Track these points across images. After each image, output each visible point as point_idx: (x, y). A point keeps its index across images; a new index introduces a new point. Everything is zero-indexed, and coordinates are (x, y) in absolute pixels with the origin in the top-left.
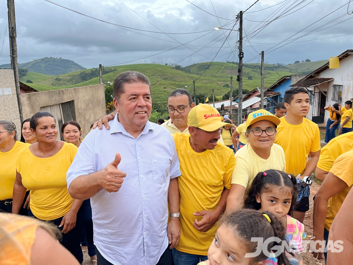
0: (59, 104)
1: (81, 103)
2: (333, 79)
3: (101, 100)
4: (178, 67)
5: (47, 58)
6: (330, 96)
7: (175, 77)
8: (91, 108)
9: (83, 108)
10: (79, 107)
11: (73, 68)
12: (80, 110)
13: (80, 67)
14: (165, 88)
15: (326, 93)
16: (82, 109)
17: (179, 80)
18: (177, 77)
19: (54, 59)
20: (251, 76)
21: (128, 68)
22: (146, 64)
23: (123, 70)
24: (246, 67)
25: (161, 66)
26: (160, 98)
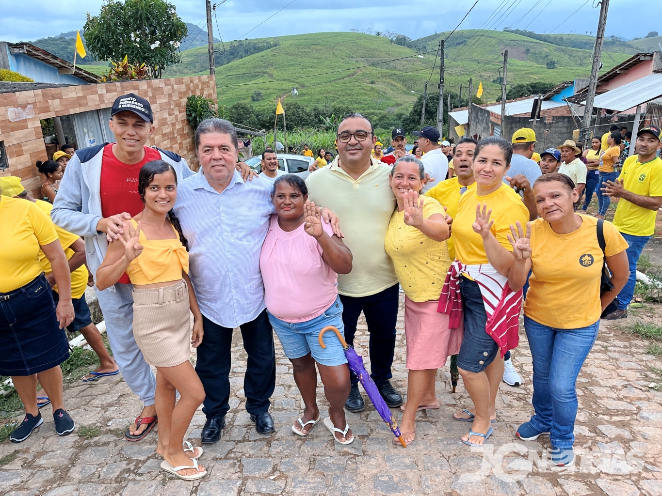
4: (401, 39)
7: (393, 60)
11: (197, 40)
14: (373, 83)
17: (403, 66)
20: (554, 60)
21: (302, 40)
22: (337, 33)
23: (291, 45)
24: (545, 41)
25: (368, 38)
26: (361, 103)
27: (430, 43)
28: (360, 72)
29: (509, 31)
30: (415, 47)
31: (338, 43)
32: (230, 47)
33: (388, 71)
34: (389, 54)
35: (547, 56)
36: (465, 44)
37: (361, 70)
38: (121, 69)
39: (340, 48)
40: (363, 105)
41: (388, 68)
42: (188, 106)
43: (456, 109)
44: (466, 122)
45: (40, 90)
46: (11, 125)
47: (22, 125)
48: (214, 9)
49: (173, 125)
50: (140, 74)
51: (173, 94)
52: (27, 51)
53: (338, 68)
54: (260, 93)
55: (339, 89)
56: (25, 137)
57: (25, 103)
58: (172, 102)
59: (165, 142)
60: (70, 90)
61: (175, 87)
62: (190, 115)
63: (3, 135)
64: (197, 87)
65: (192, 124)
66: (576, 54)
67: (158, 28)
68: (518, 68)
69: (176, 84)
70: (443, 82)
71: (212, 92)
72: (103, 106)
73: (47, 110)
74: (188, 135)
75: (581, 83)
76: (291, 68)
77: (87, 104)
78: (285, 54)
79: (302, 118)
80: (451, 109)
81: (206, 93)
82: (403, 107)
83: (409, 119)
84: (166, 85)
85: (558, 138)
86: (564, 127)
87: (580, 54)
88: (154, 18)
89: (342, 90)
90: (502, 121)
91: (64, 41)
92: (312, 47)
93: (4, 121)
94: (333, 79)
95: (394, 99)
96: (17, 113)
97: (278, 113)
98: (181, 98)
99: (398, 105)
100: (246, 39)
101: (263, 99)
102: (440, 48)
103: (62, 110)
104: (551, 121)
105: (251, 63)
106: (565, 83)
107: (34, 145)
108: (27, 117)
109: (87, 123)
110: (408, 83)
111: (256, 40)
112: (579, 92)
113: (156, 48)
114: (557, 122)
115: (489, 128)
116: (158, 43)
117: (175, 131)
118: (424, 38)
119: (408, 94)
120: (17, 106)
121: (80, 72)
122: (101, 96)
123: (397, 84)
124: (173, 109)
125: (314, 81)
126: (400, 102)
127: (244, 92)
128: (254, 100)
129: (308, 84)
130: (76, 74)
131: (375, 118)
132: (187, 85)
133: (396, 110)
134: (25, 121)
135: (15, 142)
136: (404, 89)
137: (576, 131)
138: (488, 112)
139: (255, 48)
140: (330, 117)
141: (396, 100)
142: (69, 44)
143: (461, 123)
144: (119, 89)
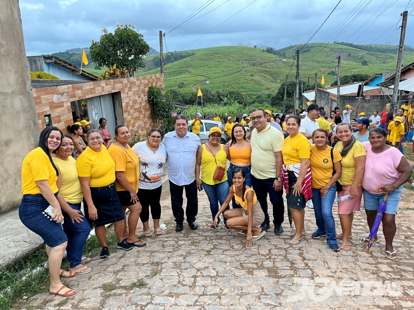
4: (269, 49)
7: (265, 62)
13: (154, 51)
14: (252, 76)
17: (271, 65)
18: (268, 62)
20: (366, 60)
21: (209, 51)
22: (230, 46)
23: (202, 54)
24: (360, 49)
25: (249, 49)
26: (245, 88)
27: (288, 51)
28: (244, 70)
29: (337, 43)
30: (278, 54)
31: (231, 53)
32: (166, 56)
33: (262, 68)
34: (262, 59)
35: (362, 58)
36: (310, 52)
37: (245, 68)
38: (112, 72)
39: (232, 55)
40: (246, 89)
41: (262, 67)
42: (149, 92)
43: (306, 91)
44: (314, 99)
45: (71, 85)
46: (55, 105)
47: (61, 105)
48: (164, 36)
49: (141, 103)
50: (123, 74)
51: (141, 85)
52: (55, 61)
53: (231, 67)
54: (183, 83)
55: (231, 80)
56: (62, 112)
57: (63, 92)
58: (140, 90)
59: (136, 114)
60: (86, 84)
61: (142, 81)
62: (150, 97)
63: (51, 111)
64: (154, 80)
65: (151, 103)
66: (381, 56)
67: (133, 47)
68: (344, 65)
69: (143, 80)
70: (298, 75)
71: (162, 84)
72: (104, 94)
73: (74, 96)
74: (149, 109)
75: (387, 75)
76: (202, 68)
77: (95, 92)
78: (199, 60)
79: (210, 97)
80: (304, 91)
81: (158, 84)
82: (271, 90)
83: (276, 97)
84: (137, 80)
85: (374, 108)
86: (378, 102)
87: (383, 56)
88: (131, 42)
89: (233, 81)
90: (338, 98)
91: (69, 55)
92: (215, 55)
93: (51, 102)
94: (228, 74)
95: (265, 85)
96: (58, 98)
97: (198, 95)
98: (145, 87)
99: (268, 89)
100: (175, 51)
101: (185, 87)
102: (297, 55)
103: (82, 96)
104: (369, 98)
105: (178, 65)
106: (377, 74)
107: (67, 116)
108: (64, 100)
109: (94, 103)
110: (274, 76)
111: (181, 52)
112: (386, 80)
113: (132, 59)
114: (373, 99)
115: (329, 102)
116: (133, 56)
117: (142, 107)
118: (284, 49)
119: (274, 82)
120: (58, 94)
121: (84, 73)
122: (103, 87)
123: (267, 76)
124: (141, 94)
125: (216, 75)
126: (269, 87)
127: (174, 82)
128: (180, 87)
129: (212, 77)
130: (82, 74)
131: (254, 97)
132: (149, 80)
133: (267, 92)
134: (63, 102)
135: (57, 115)
136: (272, 79)
137: (388, 104)
138: (328, 93)
139: (180, 56)
140: (227, 97)
141: (267, 86)
142: (71, 56)
143: (310, 100)
144: (112, 83)
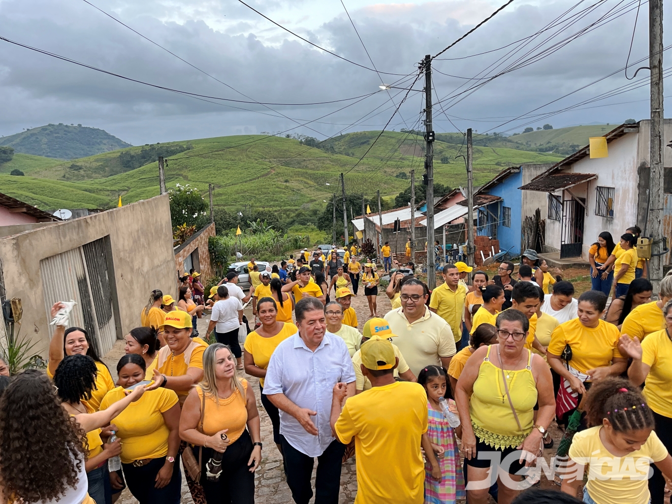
0: (79, 248)
1: (124, 239)
2: (597, 176)
3: (164, 226)
4: (310, 141)
5: (53, 125)
6: (592, 206)
7: (304, 160)
8: (144, 246)
9: (127, 248)
10: (120, 247)
11: (105, 144)
12: (122, 254)
13: (118, 142)
14: (286, 181)
15: (583, 200)
16: (126, 250)
17: (314, 165)
18: (309, 160)
19: (67, 126)
20: (447, 156)
22: (249, 136)
23: (205, 148)
24: (438, 140)
26: (277, 201)
27: (337, 143)
28: (274, 172)
29: (405, 132)
30: (323, 147)
31: (251, 146)
32: (142, 151)
33: (300, 170)
34: (300, 155)
35: (441, 152)
36: (369, 144)
37: (274, 170)
39: (253, 150)
40: (279, 203)
43: (357, 217)
44: (363, 228)
49: (206, 253)
51: (205, 238)
53: (253, 169)
55: (255, 188)
58: (205, 242)
61: (206, 235)
64: (209, 233)
65: (210, 252)
74: (209, 257)
76: (206, 170)
78: (199, 157)
80: (353, 218)
82: (317, 202)
90: (382, 230)
92: (226, 149)
94: (248, 179)
99: (312, 201)
100: (158, 143)
110: (320, 181)
111: (168, 143)
115: (376, 234)
118: (331, 139)
123: (309, 182)
124: (205, 246)
125: (229, 181)
126: (314, 198)
129: (223, 184)
133: (311, 206)
136: (317, 186)
138: (374, 224)
139: (167, 151)
140: (255, 221)
141: (310, 196)
143: (359, 229)
